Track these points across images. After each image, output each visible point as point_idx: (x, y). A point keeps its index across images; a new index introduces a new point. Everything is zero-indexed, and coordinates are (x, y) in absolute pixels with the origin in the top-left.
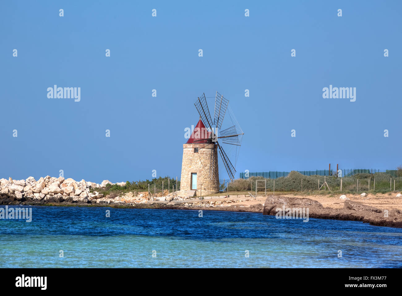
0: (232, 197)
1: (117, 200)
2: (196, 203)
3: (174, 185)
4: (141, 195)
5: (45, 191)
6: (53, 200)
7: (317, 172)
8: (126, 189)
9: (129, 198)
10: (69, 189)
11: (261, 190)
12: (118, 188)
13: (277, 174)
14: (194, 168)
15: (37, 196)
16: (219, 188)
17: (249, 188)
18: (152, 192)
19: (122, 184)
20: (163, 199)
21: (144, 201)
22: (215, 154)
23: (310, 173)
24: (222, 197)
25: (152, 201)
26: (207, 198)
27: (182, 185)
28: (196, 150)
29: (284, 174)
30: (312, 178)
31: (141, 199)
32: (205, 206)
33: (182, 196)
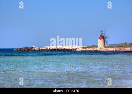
0: (108, 49)
1: (86, 50)
2: (101, 50)
3: (96, 47)
4: (90, 48)
5: (72, 48)
6: (73, 50)
7: (123, 44)
8: (87, 47)
9: (88, 49)
10: (77, 48)
11: (113, 47)
12: (86, 47)
13: (116, 44)
14: (100, 43)
15: (70, 49)
16: (105, 47)
17: (110, 47)
18: (92, 48)
19: (87, 46)
20: (95, 49)
21: (91, 50)
22: (104, 41)
23: (122, 44)
24: (106, 49)
25: (92, 50)
26: (103, 49)
27: (98, 46)
28: (101, 40)
29: (117, 44)
30: (122, 45)
31: (90, 49)
32: (103, 50)
33: (98, 49)
